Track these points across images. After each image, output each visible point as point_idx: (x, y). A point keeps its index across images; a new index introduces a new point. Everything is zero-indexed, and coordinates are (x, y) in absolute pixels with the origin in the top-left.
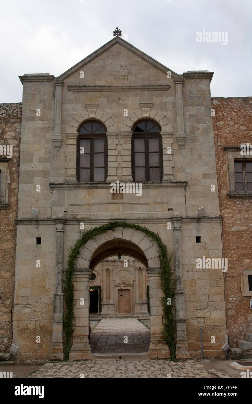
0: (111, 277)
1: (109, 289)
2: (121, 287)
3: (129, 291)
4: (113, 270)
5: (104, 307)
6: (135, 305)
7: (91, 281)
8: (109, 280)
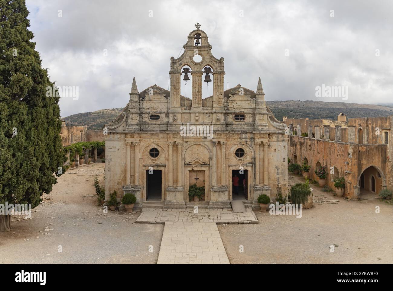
1: (175, 171)
2: (193, 167)
3: (204, 172)
4: (182, 145)
5: (170, 194)
7: (153, 158)
8: (177, 158)
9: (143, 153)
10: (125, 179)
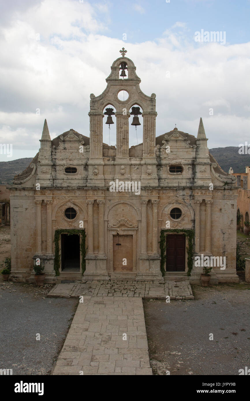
0: (101, 215)
1: (97, 235)
2: (118, 231)
3: (131, 237)
4: (104, 204)
5: (90, 264)
6: (141, 261)
7: (69, 220)
8: (98, 219)
9: (57, 213)
10: (34, 245)
